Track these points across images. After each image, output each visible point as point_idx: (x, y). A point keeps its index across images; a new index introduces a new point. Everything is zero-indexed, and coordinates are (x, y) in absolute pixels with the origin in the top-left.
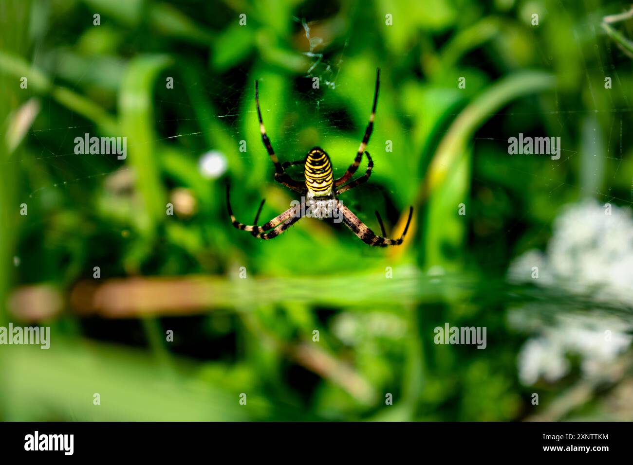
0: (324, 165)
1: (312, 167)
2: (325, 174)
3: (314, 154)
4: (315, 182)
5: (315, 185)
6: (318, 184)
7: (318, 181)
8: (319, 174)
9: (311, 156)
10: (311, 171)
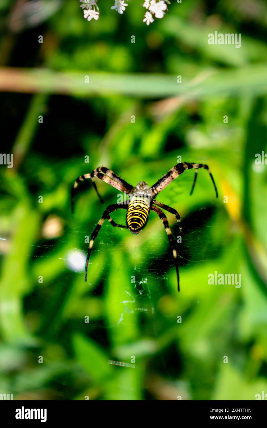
0: (131, 217)
1: (141, 219)
2: (133, 212)
3: (136, 227)
4: (142, 207)
5: (142, 206)
6: (140, 205)
7: (139, 207)
8: (137, 212)
9: (139, 226)
10: (143, 216)
